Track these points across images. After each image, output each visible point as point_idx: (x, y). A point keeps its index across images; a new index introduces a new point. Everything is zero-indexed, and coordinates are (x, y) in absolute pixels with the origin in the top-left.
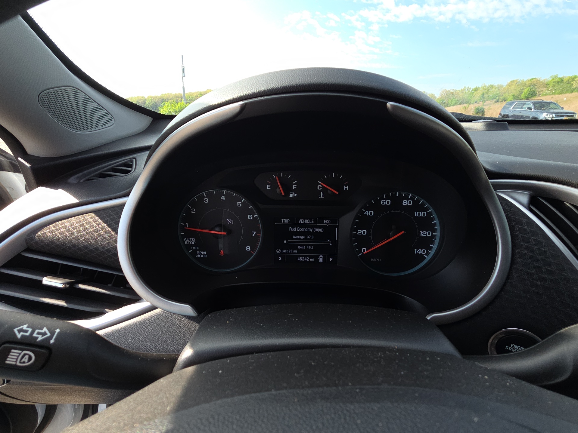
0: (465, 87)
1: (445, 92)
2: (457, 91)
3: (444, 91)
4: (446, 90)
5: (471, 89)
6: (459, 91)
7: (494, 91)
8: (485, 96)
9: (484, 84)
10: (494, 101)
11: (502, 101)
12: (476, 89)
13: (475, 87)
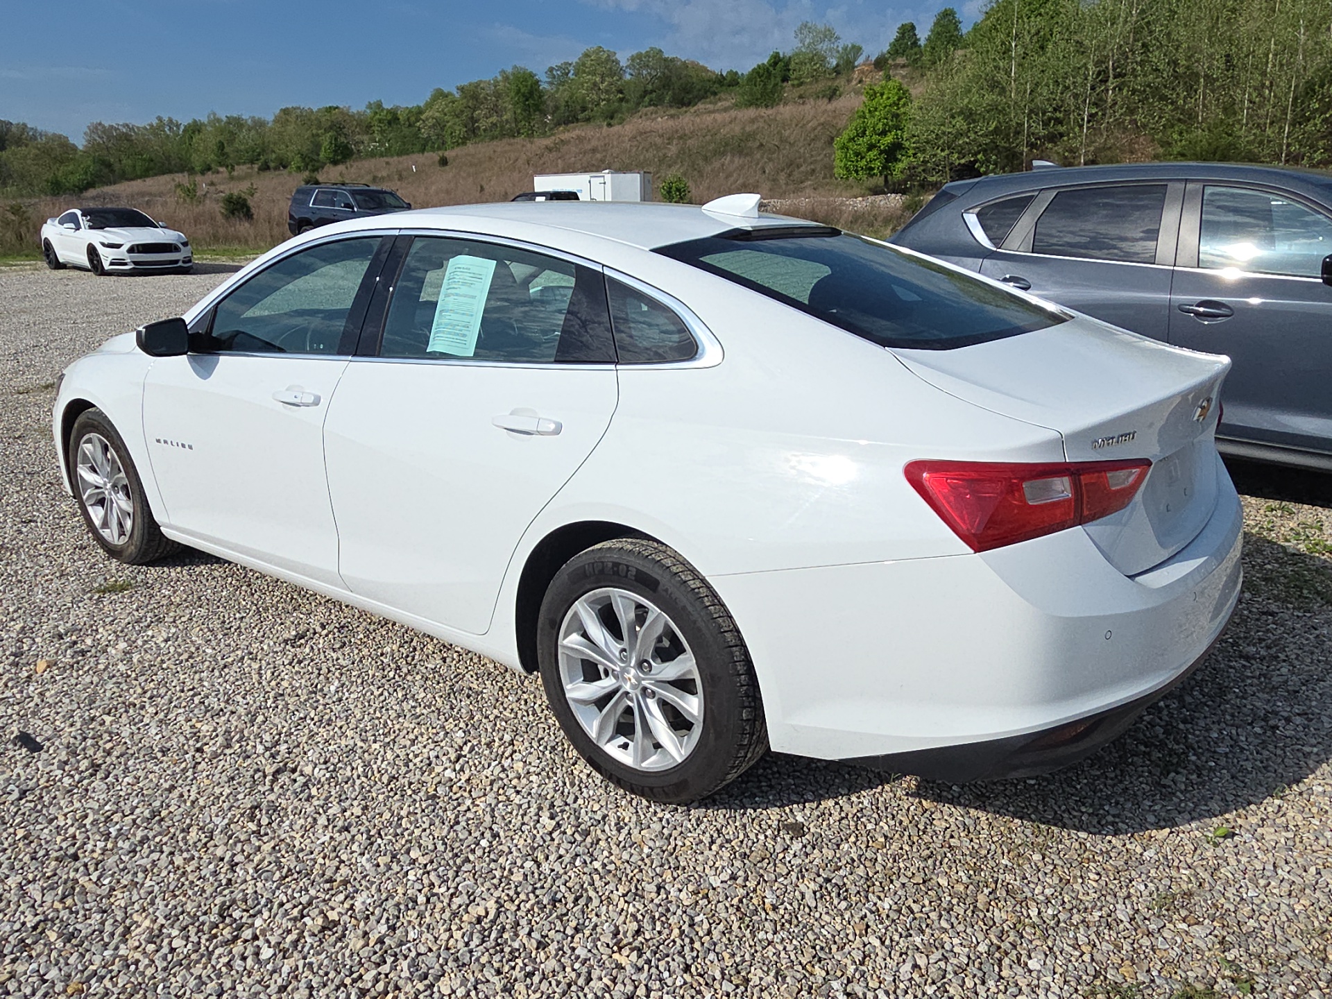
0: (160, 119)
1: (102, 132)
2: (138, 128)
3: (96, 128)
4: (100, 124)
5: (182, 128)
6: (145, 128)
7: (246, 138)
8: (227, 150)
9: (215, 114)
10: (256, 167)
11: (276, 168)
12: (195, 128)
13: (190, 121)
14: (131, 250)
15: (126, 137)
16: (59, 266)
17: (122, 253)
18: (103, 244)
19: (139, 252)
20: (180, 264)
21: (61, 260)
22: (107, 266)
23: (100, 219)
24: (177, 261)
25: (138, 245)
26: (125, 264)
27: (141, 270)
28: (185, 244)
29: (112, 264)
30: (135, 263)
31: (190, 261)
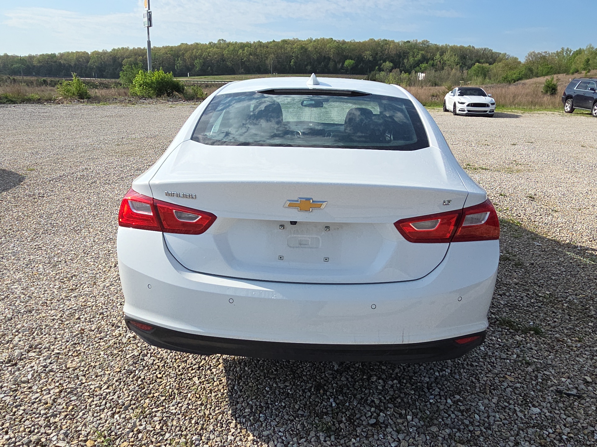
3: (531, 54)
4: (534, 52)
5: (572, 52)
8: (590, 62)
12: (579, 52)
13: (578, 49)
14: (468, 105)
15: (544, 57)
16: (446, 110)
17: (464, 106)
18: (459, 103)
19: (471, 106)
20: (488, 112)
21: (447, 108)
22: (458, 112)
23: (463, 93)
24: (486, 111)
25: (471, 104)
26: (465, 111)
27: (470, 114)
28: (493, 104)
29: (459, 110)
30: (468, 111)
31: (493, 112)
